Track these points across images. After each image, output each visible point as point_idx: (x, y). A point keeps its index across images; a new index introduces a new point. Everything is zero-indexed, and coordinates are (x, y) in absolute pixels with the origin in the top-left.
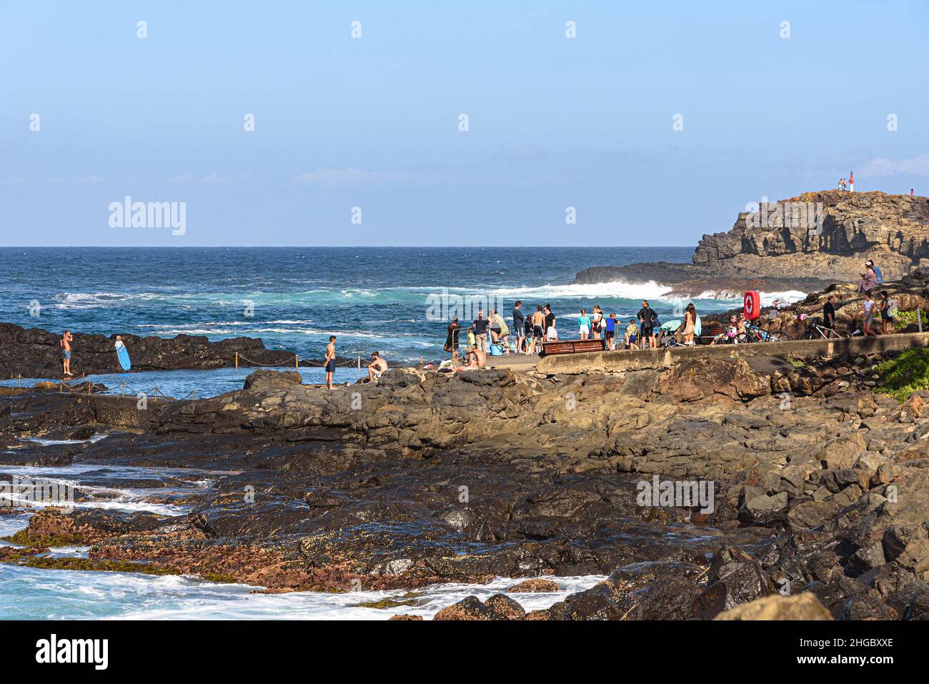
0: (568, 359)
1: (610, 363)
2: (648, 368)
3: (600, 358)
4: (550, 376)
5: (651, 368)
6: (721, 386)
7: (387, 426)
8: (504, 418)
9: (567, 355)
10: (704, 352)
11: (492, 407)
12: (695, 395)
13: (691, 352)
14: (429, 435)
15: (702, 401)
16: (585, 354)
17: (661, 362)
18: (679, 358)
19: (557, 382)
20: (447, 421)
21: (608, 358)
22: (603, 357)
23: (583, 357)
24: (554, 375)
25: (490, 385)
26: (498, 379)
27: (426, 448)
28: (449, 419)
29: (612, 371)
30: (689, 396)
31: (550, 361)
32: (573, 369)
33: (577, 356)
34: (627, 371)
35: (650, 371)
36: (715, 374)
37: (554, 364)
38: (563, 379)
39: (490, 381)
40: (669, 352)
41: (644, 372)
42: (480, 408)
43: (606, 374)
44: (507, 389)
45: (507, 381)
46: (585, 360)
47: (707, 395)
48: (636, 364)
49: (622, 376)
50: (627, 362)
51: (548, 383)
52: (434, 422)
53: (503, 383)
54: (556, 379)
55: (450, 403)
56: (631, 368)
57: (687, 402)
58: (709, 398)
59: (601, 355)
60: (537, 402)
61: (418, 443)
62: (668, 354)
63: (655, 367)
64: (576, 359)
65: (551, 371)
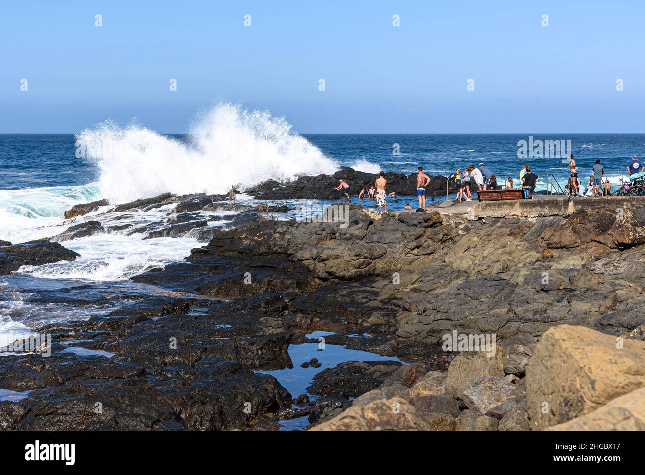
0: (494, 205)
1: (525, 210)
2: (555, 215)
3: (517, 205)
4: (480, 219)
5: (558, 215)
6: (598, 235)
7: (309, 259)
8: (417, 255)
9: (493, 201)
10: (601, 202)
11: (408, 245)
12: (571, 243)
13: (590, 202)
14: (334, 269)
15: (578, 248)
16: (507, 201)
17: (566, 211)
18: (580, 207)
19: (485, 223)
20: (353, 258)
21: (523, 205)
22: (520, 204)
23: (505, 204)
24: (483, 218)
25: (416, 226)
26: (423, 221)
27: (332, 280)
28: (356, 256)
29: (527, 216)
30: (566, 243)
31: (481, 206)
32: (497, 214)
33: (500, 203)
34: (539, 216)
35: (557, 218)
36: (595, 224)
37: (484, 209)
38: (489, 222)
39: (416, 222)
40: (572, 202)
41: (552, 218)
42: (398, 246)
43: (523, 218)
44: (429, 230)
45: (431, 223)
46: (506, 207)
47: (583, 243)
48: (546, 211)
49: (534, 220)
50: (539, 209)
51: (478, 224)
52: (345, 257)
53: (426, 224)
54: (484, 221)
55: (377, 240)
56: (542, 215)
57: (565, 249)
58: (584, 246)
59: (519, 203)
60: (459, 241)
61: (325, 275)
62: (571, 203)
63: (562, 214)
64: (500, 205)
65: (481, 215)
